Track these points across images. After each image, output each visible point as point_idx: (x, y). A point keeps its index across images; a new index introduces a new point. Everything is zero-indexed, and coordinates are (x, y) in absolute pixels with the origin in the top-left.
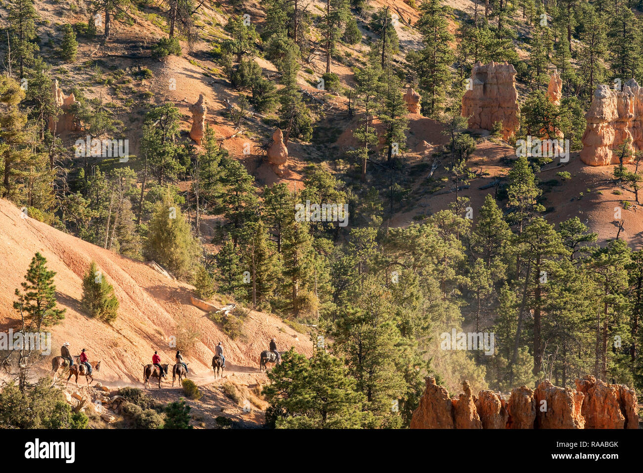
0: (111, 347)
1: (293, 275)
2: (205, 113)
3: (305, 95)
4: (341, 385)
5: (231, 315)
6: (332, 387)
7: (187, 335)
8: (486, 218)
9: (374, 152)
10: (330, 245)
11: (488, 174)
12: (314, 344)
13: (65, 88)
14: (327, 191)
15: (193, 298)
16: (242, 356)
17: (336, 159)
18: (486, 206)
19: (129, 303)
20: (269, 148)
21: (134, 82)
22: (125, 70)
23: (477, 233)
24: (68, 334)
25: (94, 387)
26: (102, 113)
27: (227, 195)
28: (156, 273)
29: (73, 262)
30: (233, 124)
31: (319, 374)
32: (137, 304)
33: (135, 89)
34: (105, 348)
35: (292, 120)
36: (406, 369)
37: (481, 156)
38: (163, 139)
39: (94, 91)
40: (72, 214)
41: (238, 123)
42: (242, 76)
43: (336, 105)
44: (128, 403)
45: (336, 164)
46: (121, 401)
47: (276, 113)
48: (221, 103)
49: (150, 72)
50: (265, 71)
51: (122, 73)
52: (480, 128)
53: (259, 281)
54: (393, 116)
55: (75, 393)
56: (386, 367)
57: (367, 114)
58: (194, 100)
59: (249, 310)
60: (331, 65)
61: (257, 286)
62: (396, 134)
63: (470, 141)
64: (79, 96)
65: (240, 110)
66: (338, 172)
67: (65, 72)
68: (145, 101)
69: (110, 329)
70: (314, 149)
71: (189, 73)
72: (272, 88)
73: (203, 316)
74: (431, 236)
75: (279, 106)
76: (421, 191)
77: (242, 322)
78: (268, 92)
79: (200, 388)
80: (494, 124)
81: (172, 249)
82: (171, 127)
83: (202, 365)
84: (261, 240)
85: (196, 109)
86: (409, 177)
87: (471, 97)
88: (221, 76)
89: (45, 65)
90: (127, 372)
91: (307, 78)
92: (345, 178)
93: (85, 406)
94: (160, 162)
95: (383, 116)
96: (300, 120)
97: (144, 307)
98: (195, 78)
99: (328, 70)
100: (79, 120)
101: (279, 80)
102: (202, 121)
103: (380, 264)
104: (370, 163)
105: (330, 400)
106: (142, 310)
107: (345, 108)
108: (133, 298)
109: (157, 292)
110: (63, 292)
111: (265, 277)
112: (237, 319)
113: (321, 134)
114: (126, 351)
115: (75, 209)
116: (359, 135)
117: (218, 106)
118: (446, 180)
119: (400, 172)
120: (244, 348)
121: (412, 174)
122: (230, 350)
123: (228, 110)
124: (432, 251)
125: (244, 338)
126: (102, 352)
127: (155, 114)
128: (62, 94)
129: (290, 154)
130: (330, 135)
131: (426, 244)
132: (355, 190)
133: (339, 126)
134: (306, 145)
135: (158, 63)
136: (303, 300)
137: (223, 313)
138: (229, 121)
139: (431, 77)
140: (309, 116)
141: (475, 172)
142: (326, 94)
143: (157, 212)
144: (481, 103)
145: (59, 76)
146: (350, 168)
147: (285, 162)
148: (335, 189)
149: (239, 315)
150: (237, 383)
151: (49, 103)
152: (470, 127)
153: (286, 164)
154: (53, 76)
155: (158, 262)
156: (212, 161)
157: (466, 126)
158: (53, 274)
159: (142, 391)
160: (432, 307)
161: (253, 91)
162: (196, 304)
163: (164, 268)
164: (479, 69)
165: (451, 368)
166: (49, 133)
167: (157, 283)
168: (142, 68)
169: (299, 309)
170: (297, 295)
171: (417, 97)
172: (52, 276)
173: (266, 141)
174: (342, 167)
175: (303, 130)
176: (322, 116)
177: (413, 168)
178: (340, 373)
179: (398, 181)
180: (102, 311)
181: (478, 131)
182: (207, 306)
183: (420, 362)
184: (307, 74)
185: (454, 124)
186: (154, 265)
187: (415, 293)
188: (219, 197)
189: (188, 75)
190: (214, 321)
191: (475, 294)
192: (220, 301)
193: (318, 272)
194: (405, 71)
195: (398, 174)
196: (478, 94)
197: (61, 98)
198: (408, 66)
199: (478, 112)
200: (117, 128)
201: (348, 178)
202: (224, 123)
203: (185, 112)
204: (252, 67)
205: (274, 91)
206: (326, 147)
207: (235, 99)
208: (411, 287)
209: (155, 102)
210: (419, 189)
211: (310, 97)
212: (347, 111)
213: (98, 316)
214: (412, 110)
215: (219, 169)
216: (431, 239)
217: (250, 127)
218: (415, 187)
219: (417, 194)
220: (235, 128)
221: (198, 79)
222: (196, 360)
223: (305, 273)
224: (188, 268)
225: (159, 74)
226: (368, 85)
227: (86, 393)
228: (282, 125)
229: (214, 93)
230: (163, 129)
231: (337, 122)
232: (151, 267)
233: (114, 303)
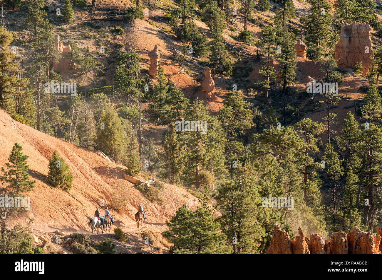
0: (67, 206)
1: (196, 160)
2: (159, 57)
3: (228, 45)
4: (209, 229)
5: (151, 186)
6: (204, 230)
7: (120, 199)
8: (347, 127)
9: (274, 83)
10: (241, 146)
11: (351, 98)
12: (201, 204)
13: (64, 41)
14: (239, 108)
15: (125, 175)
16: (158, 213)
17: (248, 88)
18: (347, 119)
19: (82, 178)
20: (202, 80)
21: (112, 37)
22: (105, 29)
23: (341, 138)
24: (38, 198)
25: (54, 233)
26: (89, 57)
27: (171, 112)
28: (101, 158)
29: (44, 150)
30: (178, 65)
31: (196, 221)
32: (88, 179)
33: (112, 42)
34: (63, 207)
35: (218, 62)
36: (264, 221)
37: (347, 86)
38: (128, 75)
39: (84, 43)
40: (52, 121)
41: (182, 64)
42: (185, 32)
43: (249, 52)
44: (76, 243)
45: (248, 92)
46: (72, 242)
47: (208, 57)
48: (170, 51)
49: (122, 30)
50: (201, 30)
51: (103, 31)
52: (347, 67)
53: (173, 164)
54: (286, 59)
55: (40, 237)
56: (250, 219)
57: (269, 58)
58: (151, 49)
59: (163, 183)
60: (247, 25)
61: (171, 167)
62: (289, 71)
63: (339, 75)
64: (74, 47)
65: (182, 55)
66: (250, 97)
67: (65, 30)
68: (118, 50)
69: (67, 195)
70: (233, 81)
71: (149, 31)
72: (205, 41)
73: (132, 187)
74: (292, 135)
75: (210, 53)
76: (305, 110)
77: (159, 191)
78: (202, 43)
79: (127, 234)
80: (356, 64)
81: (112, 142)
82: (134, 66)
83: (131, 219)
84: (174, 136)
85: (153, 54)
86: (297, 100)
87: (341, 46)
88: (171, 33)
89: (51, 25)
90: (77, 223)
91: (230, 34)
92: (254, 101)
93: (47, 245)
94: (127, 90)
95: (279, 59)
96: (224, 62)
97: (92, 181)
98: (153, 34)
99: (245, 29)
100: (74, 63)
101: (210, 35)
102: (156, 63)
103: (257, 153)
104: (271, 90)
105: (203, 238)
106: (91, 182)
107: (255, 54)
108: (85, 174)
109: (101, 171)
110: (36, 170)
111: (177, 161)
112: (155, 189)
113: (238, 71)
114: (77, 209)
115: (54, 118)
116: (263, 72)
117: (168, 53)
118: (323, 102)
119: (291, 97)
120: (159, 208)
121: (299, 98)
122: (150, 210)
123: (175, 55)
124: (292, 144)
125: (160, 202)
126: (60, 210)
127: (123, 58)
128: (62, 45)
129: (216, 85)
130: (244, 72)
131: (288, 140)
132: (260, 109)
133: (250, 66)
134: (228, 79)
135: (128, 24)
136: (203, 177)
137: (146, 185)
138: (176, 63)
139: (316, 33)
140: (231, 60)
141: (342, 97)
142: (242, 44)
143: (102, 118)
144: (347, 50)
145: (61, 33)
146: (258, 94)
147: (212, 90)
148: (244, 107)
149: (157, 186)
150: (153, 231)
151: (52, 50)
152: (339, 66)
153: (213, 92)
154: (57, 33)
155: (103, 151)
156: (163, 89)
157: (336, 66)
158: (26, 157)
159: (86, 236)
160: (291, 182)
161: (192, 42)
162: (127, 179)
163: (107, 155)
164: (346, 27)
165: (302, 222)
166: (52, 71)
167: (101, 165)
168: (117, 28)
169: (200, 183)
170: (199, 173)
171: (304, 47)
172: (26, 159)
173: (200, 76)
174: (252, 93)
175: (226, 69)
176: (239, 59)
177: (300, 94)
178: (209, 221)
179: (290, 103)
180: (62, 183)
181: (345, 69)
182: (135, 180)
183: (276, 216)
184: (230, 31)
185: (327, 64)
186: (100, 153)
187: (272, 170)
188: (165, 113)
189: (148, 32)
190: (140, 190)
191: (332, 177)
192: (144, 177)
193: (216, 159)
194: (299, 30)
195: (290, 98)
196: (345, 44)
197: (61, 47)
198: (302, 26)
199: (345, 56)
200: (99, 68)
201: (256, 101)
202: (172, 64)
203: (146, 57)
204: (191, 26)
205: (206, 42)
206: (241, 80)
207: (179, 48)
208: (270, 166)
209: (125, 50)
210: (304, 108)
211: (232, 46)
212: (256, 56)
213: (59, 186)
214: (300, 55)
215: (167, 95)
216: (292, 136)
217: (190, 67)
218: (302, 106)
219: (302, 111)
220: (179, 67)
221: (155, 34)
222: (126, 216)
223: (204, 159)
224: (123, 155)
225: (129, 31)
226: (269, 38)
227: (48, 236)
228: (211, 66)
229: (165, 44)
230: (128, 68)
231: (249, 63)
232: (97, 154)
233: (70, 178)
